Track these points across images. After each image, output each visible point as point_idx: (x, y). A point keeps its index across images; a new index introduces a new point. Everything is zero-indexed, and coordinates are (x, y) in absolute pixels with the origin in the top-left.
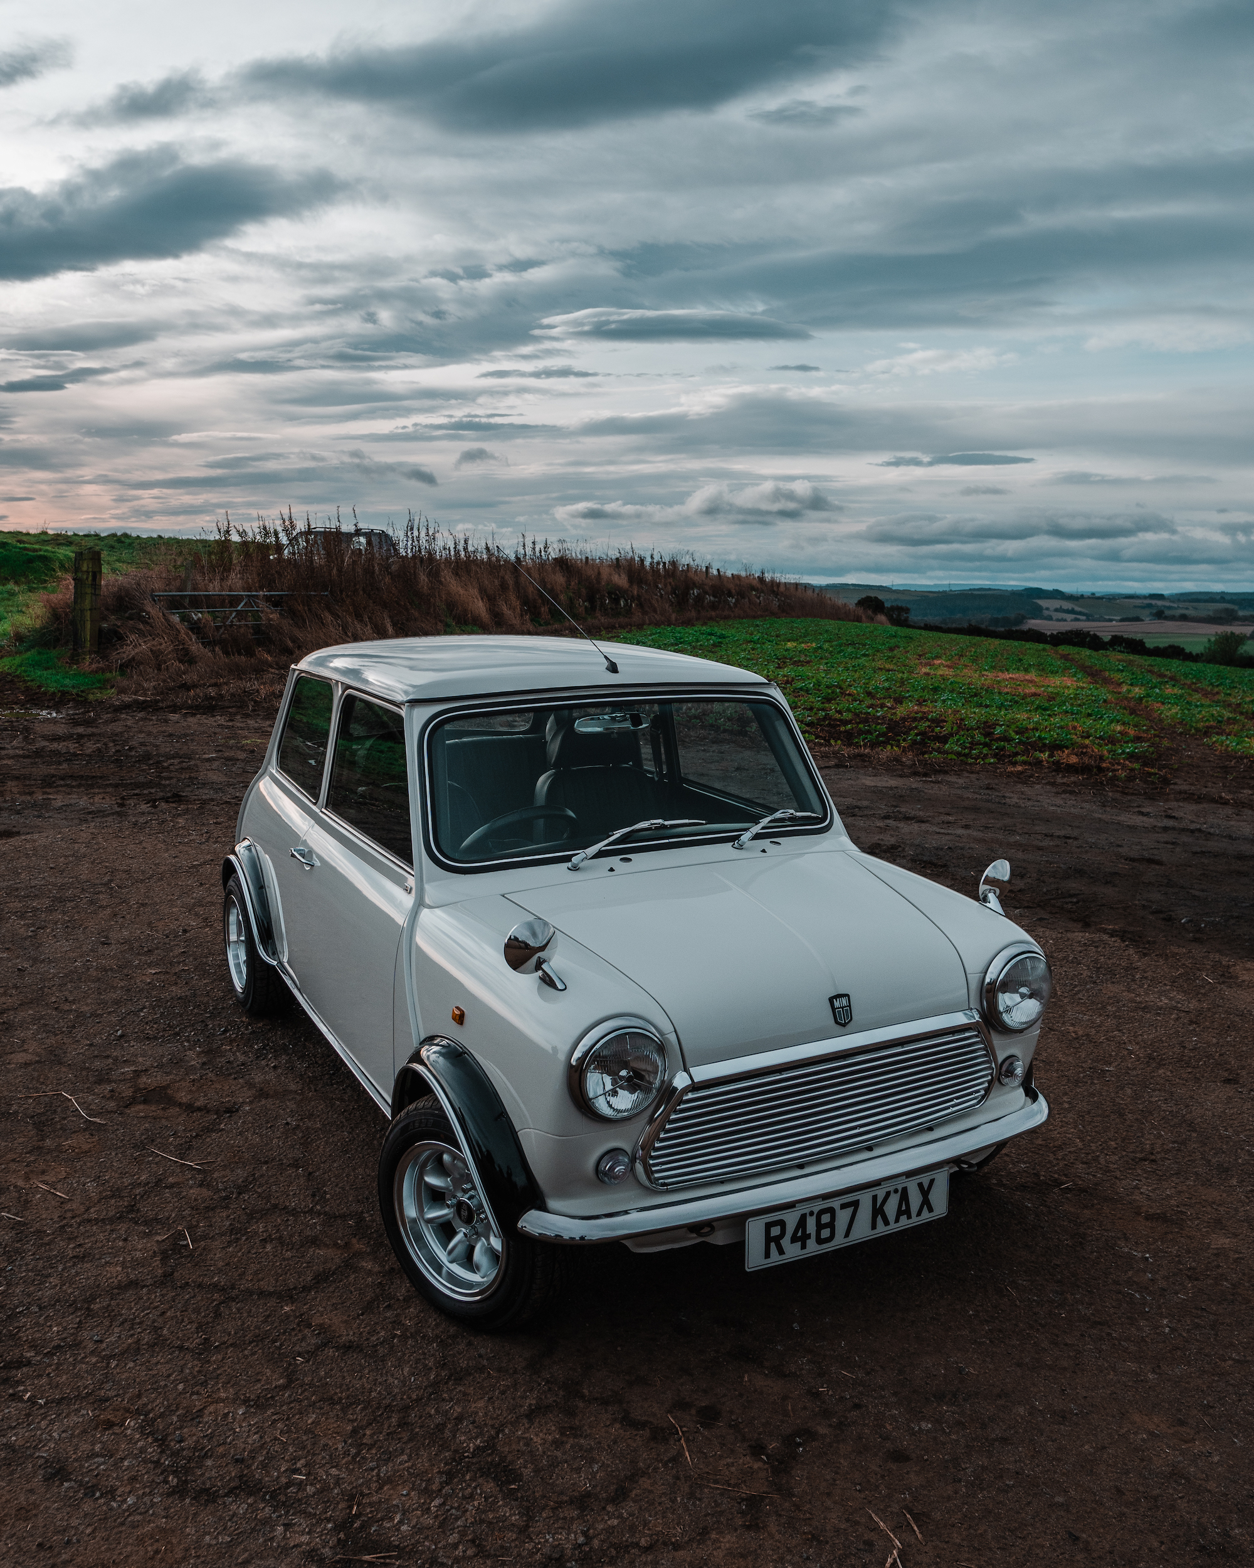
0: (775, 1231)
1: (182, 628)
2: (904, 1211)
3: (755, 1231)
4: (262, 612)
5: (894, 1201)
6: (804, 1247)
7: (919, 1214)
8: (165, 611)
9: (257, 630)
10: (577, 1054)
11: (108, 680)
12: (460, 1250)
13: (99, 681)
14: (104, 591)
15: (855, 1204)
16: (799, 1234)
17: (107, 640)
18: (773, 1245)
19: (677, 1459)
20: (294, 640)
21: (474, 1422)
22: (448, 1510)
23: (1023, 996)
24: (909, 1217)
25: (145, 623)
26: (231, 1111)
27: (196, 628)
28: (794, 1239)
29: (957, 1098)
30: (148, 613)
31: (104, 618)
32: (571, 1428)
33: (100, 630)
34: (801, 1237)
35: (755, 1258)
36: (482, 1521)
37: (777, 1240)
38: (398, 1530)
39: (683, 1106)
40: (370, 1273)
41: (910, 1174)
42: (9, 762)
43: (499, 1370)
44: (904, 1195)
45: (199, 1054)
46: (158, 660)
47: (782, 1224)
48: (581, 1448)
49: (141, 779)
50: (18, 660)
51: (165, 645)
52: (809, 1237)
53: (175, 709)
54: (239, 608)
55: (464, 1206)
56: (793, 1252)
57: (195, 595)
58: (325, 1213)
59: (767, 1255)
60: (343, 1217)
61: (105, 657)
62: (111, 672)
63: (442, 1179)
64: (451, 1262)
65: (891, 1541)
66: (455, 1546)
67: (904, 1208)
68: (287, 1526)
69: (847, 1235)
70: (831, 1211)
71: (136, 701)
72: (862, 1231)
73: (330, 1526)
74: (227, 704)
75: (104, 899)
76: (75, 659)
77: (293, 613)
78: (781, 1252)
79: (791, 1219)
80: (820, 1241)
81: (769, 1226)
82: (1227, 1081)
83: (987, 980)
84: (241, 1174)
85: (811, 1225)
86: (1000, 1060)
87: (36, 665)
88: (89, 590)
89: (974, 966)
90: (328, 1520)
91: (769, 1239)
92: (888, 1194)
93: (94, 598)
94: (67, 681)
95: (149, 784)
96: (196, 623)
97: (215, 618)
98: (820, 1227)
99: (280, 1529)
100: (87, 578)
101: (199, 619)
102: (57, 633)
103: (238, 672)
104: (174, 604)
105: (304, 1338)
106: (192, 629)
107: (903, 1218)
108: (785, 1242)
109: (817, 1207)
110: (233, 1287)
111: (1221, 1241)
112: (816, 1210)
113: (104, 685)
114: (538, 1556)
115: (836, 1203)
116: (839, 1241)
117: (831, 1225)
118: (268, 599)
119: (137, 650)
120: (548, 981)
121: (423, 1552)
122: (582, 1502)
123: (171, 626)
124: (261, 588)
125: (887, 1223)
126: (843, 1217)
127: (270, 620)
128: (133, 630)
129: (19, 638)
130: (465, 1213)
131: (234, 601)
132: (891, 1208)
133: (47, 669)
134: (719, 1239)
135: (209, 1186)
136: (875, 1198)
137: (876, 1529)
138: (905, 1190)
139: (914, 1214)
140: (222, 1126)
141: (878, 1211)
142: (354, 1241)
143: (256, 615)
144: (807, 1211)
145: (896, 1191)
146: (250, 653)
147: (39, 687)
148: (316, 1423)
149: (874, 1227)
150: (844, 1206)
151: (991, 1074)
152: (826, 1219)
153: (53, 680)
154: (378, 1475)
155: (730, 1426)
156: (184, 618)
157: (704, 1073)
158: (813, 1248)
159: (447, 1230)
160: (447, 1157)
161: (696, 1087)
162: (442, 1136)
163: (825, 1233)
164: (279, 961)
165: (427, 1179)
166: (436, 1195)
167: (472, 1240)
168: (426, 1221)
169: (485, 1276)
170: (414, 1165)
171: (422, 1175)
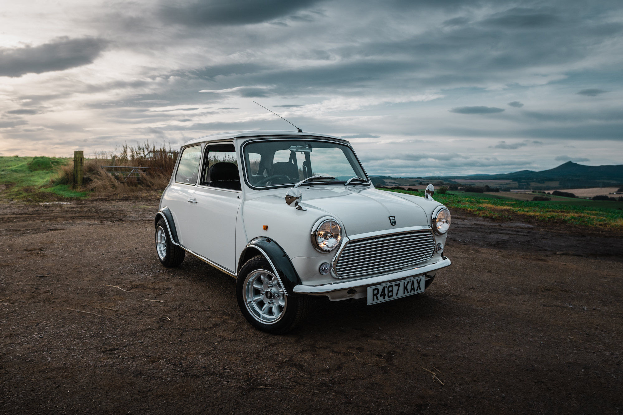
0: (376, 292)
1: (113, 177)
2: (413, 289)
3: (370, 291)
4: (140, 173)
5: (410, 284)
6: (384, 298)
7: (417, 290)
8: (106, 172)
9: (138, 179)
10: (314, 228)
11: (87, 194)
12: (266, 310)
13: (84, 194)
14: (84, 165)
15: (399, 285)
16: (383, 294)
17: (86, 181)
18: (375, 297)
19: (354, 359)
20: (151, 183)
21: (282, 355)
22: (282, 375)
23: (443, 222)
24: (414, 291)
25: (99, 175)
26: (168, 289)
27: (117, 178)
28: (381, 295)
29: (425, 255)
30: (100, 172)
31: (85, 174)
32: (316, 354)
33: (83, 178)
34: (383, 295)
35: (370, 301)
36: (295, 377)
37: (376, 295)
38: (267, 380)
39: (346, 249)
40: (232, 323)
41: (414, 276)
42: (57, 214)
43: (286, 343)
44: (413, 284)
45: (151, 277)
46: (105, 187)
47: (377, 289)
48: (321, 359)
49: (107, 216)
50: (53, 189)
51: (108, 183)
52: (385, 295)
53: (113, 200)
54: (132, 172)
55: (269, 293)
56: (381, 299)
57: (116, 167)
58: (211, 311)
59: (373, 300)
60: (218, 311)
61: (85, 187)
62: (88, 191)
63: (259, 286)
64: (263, 314)
65: (432, 373)
66: (289, 383)
68: (228, 382)
69: (397, 295)
70: (392, 286)
71: (99, 199)
72: (401, 294)
73: (243, 381)
74: (131, 198)
75: (104, 242)
76: (74, 187)
77: (150, 174)
78: (378, 299)
79: (380, 288)
80: (389, 297)
81: (374, 290)
83: (433, 218)
84: (178, 303)
85: (386, 292)
86: (437, 244)
87: (60, 190)
88: (80, 164)
89: (429, 212)
90: (242, 380)
91: (374, 295)
92: (408, 282)
93: (81, 167)
94: (72, 194)
95: (110, 217)
96: (117, 176)
97: (124, 175)
98: (389, 292)
99: (225, 383)
100: (79, 160)
101: (118, 175)
102: (67, 180)
103: (133, 191)
104: (109, 170)
105: (215, 339)
106: (116, 178)
107: (413, 291)
108: (379, 296)
109: (388, 284)
110: (185, 329)
111: (501, 305)
112: (388, 286)
113: (86, 195)
114: (318, 384)
115: (393, 284)
116: (394, 297)
117: (392, 291)
118: (141, 169)
119: (97, 184)
120: (300, 208)
121: (278, 385)
122: (328, 370)
123: (108, 177)
124: (139, 166)
125: (408, 292)
126: (395, 289)
127: (142, 176)
128: (95, 178)
129: (53, 182)
130: (269, 295)
131: (130, 169)
132: (409, 287)
133: (64, 191)
134: (357, 296)
135: (167, 306)
136: (404, 283)
137: (425, 371)
138: (413, 281)
139: (416, 289)
140: (167, 292)
141: (405, 288)
142: (224, 316)
143: (138, 174)
144: (385, 286)
145: (410, 282)
146: (136, 186)
147: (62, 196)
148: (228, 358)
149: (404, 293)
150: (396, 285)
151: (434, 248)
152: (390, 289)
153: (67, 194)
154: (255, 368)
155: (369, 351)
156: (113, 175)
157: (352, 237)
158: (387, 299)
159: (261, 304)
160: (262, 277)
161: (350, 242)
162: (262, 267)
163: (390, 294)
164: (180, 244)
165: (254, 286)
166: (257, 292)
167: (271, 305)
168: (254, 301)
169: (277, 316)
170: (250, 282)
171: (252, 285)
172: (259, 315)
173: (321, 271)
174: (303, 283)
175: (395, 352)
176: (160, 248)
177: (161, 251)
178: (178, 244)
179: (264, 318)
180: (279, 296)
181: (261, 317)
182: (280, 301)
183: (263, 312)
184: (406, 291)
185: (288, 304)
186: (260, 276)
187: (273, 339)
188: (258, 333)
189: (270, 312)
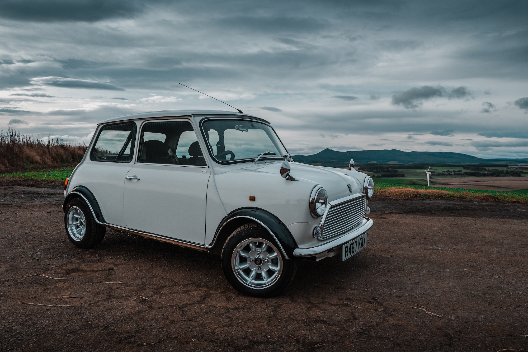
0: (347, 249)
3: (344, 249)
7: (364, 245)
10: (312, 196)
12: (255, 276)
15: (357, 242)
18: (346, 253)
19: (356, 308)
21: (297, 314)
22: (320, 331)
23: (371, 189)
26: (111, 269)
28: (349, 252)
32: (323, 309)
36: (332, 331)
38: (313, 339)
39: (329, 213)
41: (363, 234)
44: (362, 240)
47: (348, 247)
48: (331, 312)
52: (351, 251)
55: (258, 259)
56: (349, 255)
58: (181, 285)
59: (345, 257)
60: (189, 284)
63: (247, 254)
68: (282, 347)
70: (353, 243)
72: (357, 250)
73: (294, 343)
78: (347, 255)
79: (349, 245)
80: (353, 252)
81: (346, 247)
83: (365, 186)
89: (362, 182)
90: (292, 342)
91: (346, 251)
92: (360, 239)
98: (352, 248)
105: (220, 310)
107: (362, 246)
110: (178, 305)
114: (356, 333)
115: (354, 241)
116: (355, 252)
117: (354, 248)
120: (291, 179)
121: (327, 341)
126: (355, 245)
132: (361, 243)
135: (131, 286)
137: (415, 308)
138: (362, 238)
140: (113, 273)
141: (359, 244)
149: (359, 249)
155: (357, 300)
157: (333, 203)
158: (352, 254)
160: (251, 245)
161: (332, 207)
162: (255, 235)
163: (353, 250)
164: (107, 223)
165: (242, 254)
166: (243, 260)
168: (240, 269)
169: (268, 280)
173: (314, 234)
174: (300, 246)
176: (72, 230)
178: (105, 224)
179: (254, 284)
180: (268, 261)
182: (270, 265)
183: (252, 279)
184: (359, 246)
186: (249, 245)
188: (252, 299)
189: (260, 278)
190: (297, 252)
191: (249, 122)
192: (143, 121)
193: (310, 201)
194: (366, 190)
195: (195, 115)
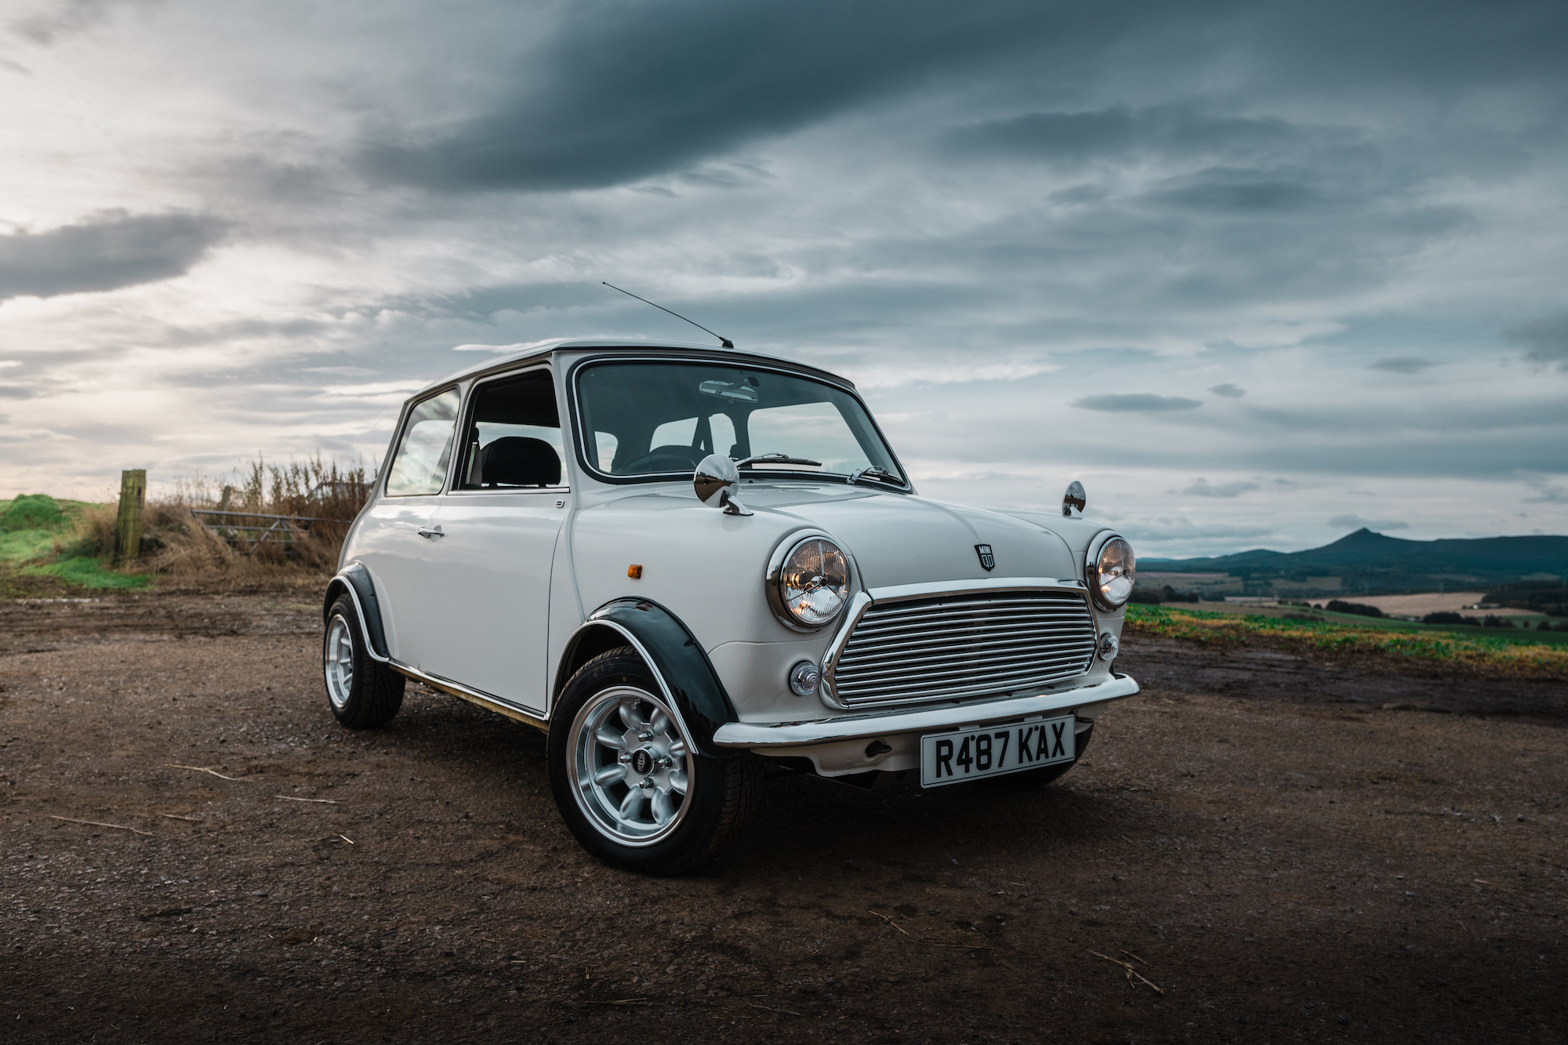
0: (945, 751)
1: (221, 541)
2: (1042, 750)
3: (928, 745)
4: (292, 532)
5: (1035, 736)
6: (967, 770)
7: (1054, 755)
8: (204, 527)
9: (289, 548)
10: (775, 562)
11: (148, 580)
12: (634, 807)
13: (140, 580)
14: (146, 505)
15: (1006, 735)
16: (964, 757)
17: (148, 548)
18: (943, 763)
19: (893, 933)
20: (321, 557)
21: (682, 923)
22: (685, 972)
23: (1116, 573)
24: (1047, 757)
25: (185, 534)
26: (354, 775)
27: (232, 542)
28: (960, 762)
29: (1072, 661)
30: (188, 527)
31: (147, 530)
32: (781, 922)
33: (142, 541)
34: (964, 761)
35: (929, 777)
36: (725, 976)
37: (946, 759)
38: (640, 986)
39: (863, 624)
40: (533, 851)
41: (1047, 714)
43: (692, 896)
44: (1043, 736)
45: (306, 749)
46: (197, 563)
47: (949, 743)
48: (797, 932)
49: (196, 625)
50: (58, 566)
51: (204, 552)
52: (971, 761)
53: (217, 593)
54: (272, 528)
55: (642, 756)
56: (959, 774)
57: (232, 515)
58: (473, 823)
59: (939, 775)
60: (492, 824)
61: (146, 562)
62: (151, 574)
63: (615, 738)
64: (625, 819)
65: (1122, 966)
66: (705, 992)
67: (1043, 746)
68: (520, 989)
69: (1000, 765)
70: (987, 738)
71: (179, 590)
72: (1012, 763)
73: (566, 987)
74: (267, 589)
75: (182, 675)
76: (116, 563)
77: (320, 535)
78: (950, 773)
79: (957, 739)
80: (980, 767)
81: (940, 744)
82: (1221, 741)
83: (1088, 564)
84: (378, 806)
85: (973, 753)
86: (1101, 633)
87: (76, 570)
88: (134, 503)
89: (1077, 545)
90: (564, 984)
91: (940, 759)
92: (1030, 730)
93: (138, 510)
94: (108, 581)
95: (206, 628)
96: (232, 538)
97: (250, 535)
98: (980, 753)
99: (513, 992)
100: (132, 493)
101: (235, 535)
102: (99, 544)
103: (271, 572)
104: (213, 521)
105: (483, 887)
106: (229, 543)
107: (1042, 756)
108: (953, 762)
109: (978, 732)
110: (396, 863)
112: (977, 735)
113: (145, 582)
114: (793, 992)
115: (991, 731)
116: (994, 769)
117: (988, 752)
118: (298, 521)
119: (177, 556)
120: (734, 511)
121: (672, 997)
122: (818, 959)
123: (208, 538)
124: (291, 513)
125: (1030, 759)
126: (997, 745)
127: (300, 539)
128: (173, 540)
129: (60, 550)
130: (641, 763)
131: (268, 522)
132: (1033, 743)
133: (88, 572)
134: (891, 764)
135: (347, 812)
136: (1021, 731)
137: (1102, 960)
138: (1043, 728)
139: (1050, 753)
140: (348, 782)
141: (1023, 746)
142: (510, 836)
143: (287, 535)
144: (969, 735)
145: (1037, 728)
146: (281, 563)
147: (81, 585)
148: (522, 931)
149: (1021, 761)
150: (998, 736)
151: (1095, 646)
152: (984, 745)
153: (93, 581)
154: (601, 956)
155: (931, 915)
156: (222, 533)
157: (880, 593)
158: (974, 773)
159: (617, 791)
160: (623, 711)
161: (874, 606)
162: (624, 679)
163: (984, 760)
164: (391, 659)
165: (601, 738)
166: (607, 757)
167: (648, 793)
168: (598, 783)
169: (665, 822)
170: (587, 729)
171: (595, 736)
172: (613, 823)
173: (794, 684)
174: (742, 718)
175: (1006, 917)
176: (335, 676)
177: (336, 684)
178: (386, 660)
179: (626, 829)
180: (670, 764)
181: (619, 826)
182: (675, 779)
183: (624, 815)
184: (1024, 752)
185: (698, 787)
186: (617, 710)
187: (651, 887)
188: (609, 874)
189: (645, 813)
190: (728, 734)
191: (745, 372)
192: (471, 381)
193: (769, 577)
194: (1093, 576)
195: (562, 350)
